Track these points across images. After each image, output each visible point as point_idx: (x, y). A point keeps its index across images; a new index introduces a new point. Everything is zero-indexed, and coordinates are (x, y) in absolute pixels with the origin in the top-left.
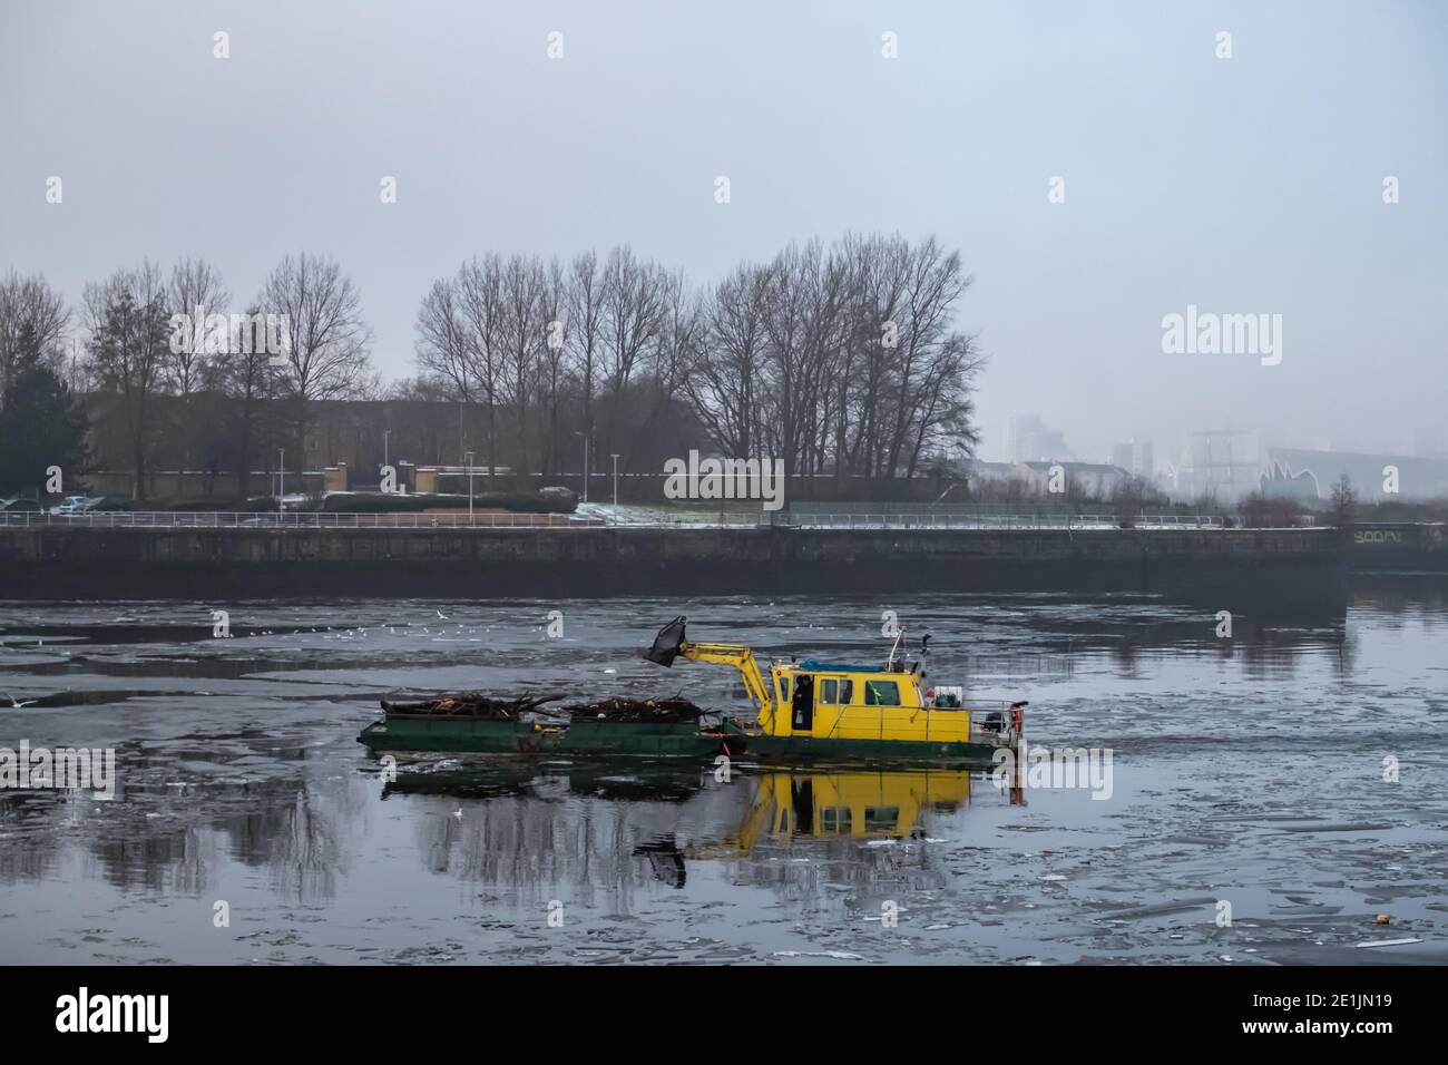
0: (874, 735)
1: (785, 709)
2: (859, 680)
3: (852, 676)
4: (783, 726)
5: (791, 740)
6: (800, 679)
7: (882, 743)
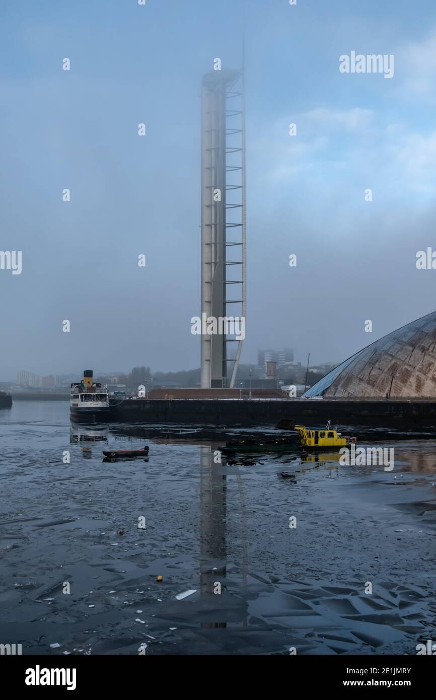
0: (332, 445)
1: (313, 440)
2: (327, 432)
3: (325, 431)
4: (313, 444)
5: (315, 446)
6: (316, 432)
7: (333, 446)
